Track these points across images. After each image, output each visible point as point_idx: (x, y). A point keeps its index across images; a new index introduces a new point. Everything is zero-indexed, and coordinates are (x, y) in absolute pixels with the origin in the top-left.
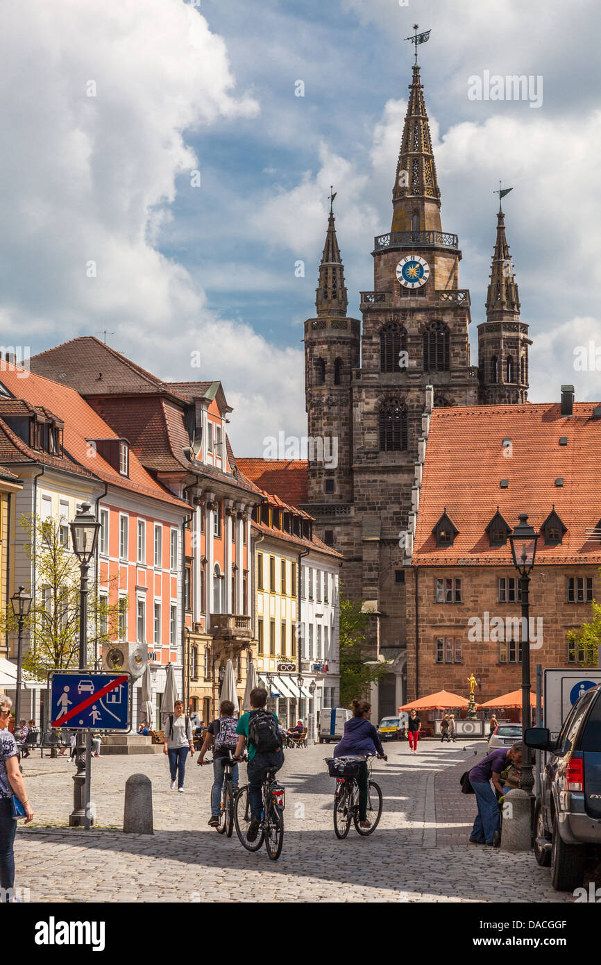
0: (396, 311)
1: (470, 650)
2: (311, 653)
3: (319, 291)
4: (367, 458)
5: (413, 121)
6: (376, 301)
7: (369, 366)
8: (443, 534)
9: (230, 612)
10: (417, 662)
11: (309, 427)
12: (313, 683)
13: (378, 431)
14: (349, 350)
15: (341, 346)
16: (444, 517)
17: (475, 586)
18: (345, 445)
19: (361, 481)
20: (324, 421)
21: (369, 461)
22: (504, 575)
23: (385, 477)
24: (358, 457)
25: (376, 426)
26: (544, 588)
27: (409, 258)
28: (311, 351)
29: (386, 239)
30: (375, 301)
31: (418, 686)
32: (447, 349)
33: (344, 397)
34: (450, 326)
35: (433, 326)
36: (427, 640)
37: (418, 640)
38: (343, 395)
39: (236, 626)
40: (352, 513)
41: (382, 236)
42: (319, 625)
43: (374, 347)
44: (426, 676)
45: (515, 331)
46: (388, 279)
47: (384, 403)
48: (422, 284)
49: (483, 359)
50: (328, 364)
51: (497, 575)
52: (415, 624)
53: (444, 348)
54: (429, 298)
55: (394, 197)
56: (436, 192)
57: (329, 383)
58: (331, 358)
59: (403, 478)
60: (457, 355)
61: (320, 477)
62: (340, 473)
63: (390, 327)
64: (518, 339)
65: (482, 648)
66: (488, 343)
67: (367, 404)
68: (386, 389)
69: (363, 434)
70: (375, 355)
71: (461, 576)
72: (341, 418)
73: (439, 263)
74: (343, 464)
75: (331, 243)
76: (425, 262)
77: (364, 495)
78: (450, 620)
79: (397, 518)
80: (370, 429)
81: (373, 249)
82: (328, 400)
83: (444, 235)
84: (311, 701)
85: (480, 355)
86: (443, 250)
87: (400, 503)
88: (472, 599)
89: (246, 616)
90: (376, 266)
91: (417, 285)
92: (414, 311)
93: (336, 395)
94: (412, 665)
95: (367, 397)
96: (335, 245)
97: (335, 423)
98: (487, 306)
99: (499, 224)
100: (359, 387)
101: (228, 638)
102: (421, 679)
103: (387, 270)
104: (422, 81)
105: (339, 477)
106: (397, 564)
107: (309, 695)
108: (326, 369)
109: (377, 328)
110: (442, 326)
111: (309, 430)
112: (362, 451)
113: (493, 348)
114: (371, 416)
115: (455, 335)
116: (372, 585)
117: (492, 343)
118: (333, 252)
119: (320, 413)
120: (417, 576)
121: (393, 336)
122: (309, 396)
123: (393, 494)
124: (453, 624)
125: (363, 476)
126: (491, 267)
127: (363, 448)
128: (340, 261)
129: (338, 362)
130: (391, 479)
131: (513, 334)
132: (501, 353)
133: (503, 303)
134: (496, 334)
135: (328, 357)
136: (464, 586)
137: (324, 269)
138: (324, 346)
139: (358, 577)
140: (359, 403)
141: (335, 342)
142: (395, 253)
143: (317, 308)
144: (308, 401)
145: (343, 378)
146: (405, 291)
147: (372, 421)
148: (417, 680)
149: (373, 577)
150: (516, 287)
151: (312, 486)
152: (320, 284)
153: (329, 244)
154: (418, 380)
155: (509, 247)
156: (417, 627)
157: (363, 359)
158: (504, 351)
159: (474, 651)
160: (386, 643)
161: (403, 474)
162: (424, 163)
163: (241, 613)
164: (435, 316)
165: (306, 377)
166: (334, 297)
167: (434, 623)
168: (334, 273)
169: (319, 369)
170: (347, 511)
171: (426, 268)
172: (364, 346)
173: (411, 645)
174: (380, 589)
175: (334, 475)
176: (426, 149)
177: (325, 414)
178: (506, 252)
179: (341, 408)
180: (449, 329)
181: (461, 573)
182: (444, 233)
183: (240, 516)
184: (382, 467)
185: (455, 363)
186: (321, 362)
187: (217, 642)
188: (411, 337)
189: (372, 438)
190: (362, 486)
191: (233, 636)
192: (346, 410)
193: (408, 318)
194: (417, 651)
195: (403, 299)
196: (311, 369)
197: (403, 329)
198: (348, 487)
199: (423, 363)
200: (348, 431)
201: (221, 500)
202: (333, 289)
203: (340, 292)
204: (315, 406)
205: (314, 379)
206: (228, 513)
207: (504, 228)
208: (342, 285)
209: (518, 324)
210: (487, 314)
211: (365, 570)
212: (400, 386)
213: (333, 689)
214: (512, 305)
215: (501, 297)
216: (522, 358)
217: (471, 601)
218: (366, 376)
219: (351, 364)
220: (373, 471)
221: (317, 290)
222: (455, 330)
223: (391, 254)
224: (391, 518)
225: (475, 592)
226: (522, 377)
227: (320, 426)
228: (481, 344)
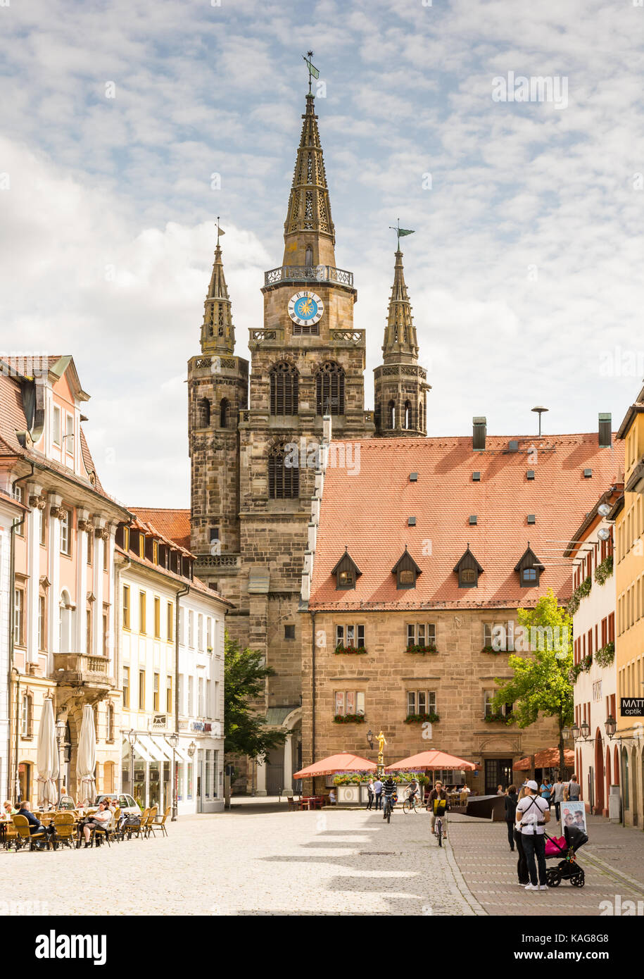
0: (288, 349)
1: (374, 706)
2: (190, 710)
3: (205, 328)
4: (256, 506)
5: (306, 152)
6: (265, 340)
7: (258, 407)
8: (343, 575)
9: (83, 651)
10: (314, 719)
11: (192, 472)
12: (192, 744)
13: (267, 477)
14: (236, 391)
15: (228, 386)
16: (346, 556)
17: (380, 633)
18: (231, 491)
19: (248, 530)
20: (209, 466)
21: (257, 508)
22: (413, 620)
23: (274, 526)
24: (246, 504)
25: (265, 471)
26: (458, 635)
27: (302, 294)
28: (194, 391)
29: (277, 273)
30: (266, 338)
31: (314, 747)
32: (342, 392)
33: (231, 441)
34: (346, 367)
35: (327, 367)
36: (325, 695)
37: (315, 695)
38: (229, 439)
39: (90, 669)
40: (239, 564)
41: (273, 271)
42: (200, 678)
43: (263, 387)
44: (323, 736)
45: (412, 374)
46: (279, 316)
47: (273, 447)
48: (316, 322)
49: (380, 404)
50: (214, 404)
51: (405, 622)
52: (311, 677)
53: (339, 391)
54: (324, 337)
55: (286, 231)
56: (330, 227)
57: (214, 425)
58: (217, 399)
59: (294, 527)
60: (352, 398)
61: (204, 526)
62: (226, 522)
63: (281, 367)
64: (416, 383)
65: (388, 703)
66: (385, 387)
67: (256, 447)
68: (276, 432)
69: (251, 479)
70: (265, 396)
71: (364, 622)
72: (227, 464)
73: (335, 300)
74: (229, 512)
75: (217, 277)
76: (319, 299)
77: (251, 545)
78: (352, 672)
79: (287, 570)
80: (259, 475)
81: (262, 285)
82: (213, 443)
83: (338, 272)
84: (190, 766)
85: (376, 400)
86: (338, 287)
87: (290, 554)
88: (377, 648)
89: (105, 657)
90: (266, 302)
91: (310, 323)
92: (306, 350)
93: (221, 438)
94: (307, 723)
95: (255, 441)
96: (222, 279)
97: (221, 468)
98: (384, 349)
99: (397, 263)
100: (247, 429)
101: (77, 684)
102: (319, 739)
103: (278, 307)
104: (316, 112)
105: (225, 526)
106: (287, 619)
107: (188, 759)
108: (211, 410)
109: (267, 367)
110: (336, 367)
111: (192, 476)
112: (250, 498)
113: (390, 392)
114: (260, 461)
115: (350, 377)
116: (259, 640)
117: (389, 387)
118: (220, 286)
119: (204, 457)
120: (314, 622)
121: (284, 376)
122: (193, 438)
123: (284, 544)
124: (355, 676)
125: (250, 524)
126: (388, 308)
127: (251, 495)
128: (227, 297)
129: (224, 403)
130: (281, 527)
131: (412, 378)
132: (399, 397)
133: (400, 346)
134: (393, 377)
135: (214, 398)
136: (369, 634)
137: (210, 304)
138: (209, 385)
139: (244, 632)
140: (247, 447)
141: (221, 382)
142: (287, 288)
143: (202, 347)
144: (191, 445)
145: (230, 420)
146: (297, 329)
147: (260, 466)
148: (314, 740)
149: (261, 632)
150: (414, 329)
151: (195, 535)
152: (205, 321)
153: (215, 279)
154: (311, 424)
155: (407, 288)
156: (314, 680)
157: (252, 400)
158: (403, 394)
159: (378, 706)
160: (274, 702)
161: (294, 523)
162: (318, 196)
163: (100, 653)
164: (329, 357)
165: (190, 419)
166: (221, 334)
167: (334, 675)
168: (220, 309)
169: (204, 411)
170: (233, 562)
171: (321, 304)
172: (253, 386)
173: (307, 701)
174: (269, 645)
175: (219, 524)
176: (321, 183)
177: (209, 458)
178: (404, 292)
179: (228, 452)
180: (344, 370)
181: (364, 619)
182: (338, 270)
183: (98, 533)
184: (272, 515)
185: (350, 406)
186: (206, 403)
187: (63, 690)
188: (303, 377)
189: (261, 485)
190: (250, 536)
191: (84, 682)
192: (232, 454)
193: (300, 357)
194: (314, 707)
195: (294, 337)
196: (195, 410)
197: (294, 369)
198: (233, 537)
199: (316, 406)
200: (235, 477)
201: (72, 508)
202: (219, 326)
203: (227, 329)
204: (198, 450)
205: (198, 421)
206: (81, 525)
207: (402, 268)
208: (229, 321)
209: (416, 367)
210: (384, 357)
211: (253, 625)
212: (292, 430)
213: (216, 751)
214: (411, 347)
215: (398, 339)
216: (420, 404)
217: (376, 651)
218: (254, 418)
219: (238, 405)
220: (262, 520)
221: (202, 328)
222: (350, 371)
223: (282, 289)
224: (281, 570)
225: (380, 640)
226: (421, 424)
227: (204, 471)
228: (378, 388)
